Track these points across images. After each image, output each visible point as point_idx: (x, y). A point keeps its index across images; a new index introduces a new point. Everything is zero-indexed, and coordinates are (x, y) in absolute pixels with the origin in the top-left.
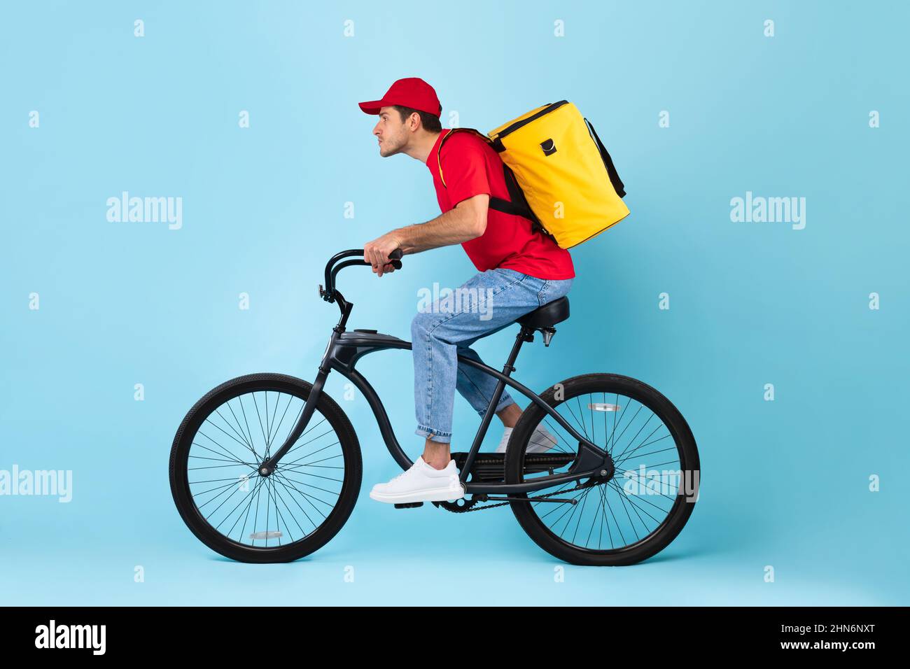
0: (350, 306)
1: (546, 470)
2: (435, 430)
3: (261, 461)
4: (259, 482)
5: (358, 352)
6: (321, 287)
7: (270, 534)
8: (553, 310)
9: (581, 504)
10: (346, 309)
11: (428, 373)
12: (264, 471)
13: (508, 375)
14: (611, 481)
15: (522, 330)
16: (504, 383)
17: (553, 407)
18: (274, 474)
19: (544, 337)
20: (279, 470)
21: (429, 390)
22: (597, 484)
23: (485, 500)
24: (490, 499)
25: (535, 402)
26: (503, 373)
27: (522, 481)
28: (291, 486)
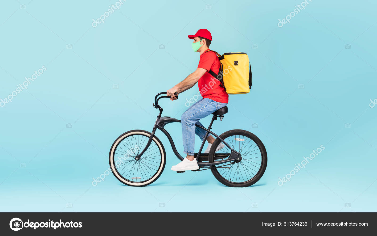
0: (162, 109)
1: (221, 158)
2: (189, 152)
3: (136, 156)
4: (135, 162)
5: (165, 123)
6: (154, 104)
7: (138, 178)
8: (223, 110)
9: (231, 168)
10: (161, 110)
11: (187, 135)
12: (137, 159)
13: (210, 130)
14: (241, 162)
15: (214, 116)
16: (208, 132)
17: (223, 140)
18: (140, 160)
19: (220, 118)
20: (141, 159)
21: (187, 140)
22: (236, 163)
23: (203, 167)
24: (204, 167)
25: (218, 138)
26: (208, 129)
27: (214, 162)
28: (144, 164)
